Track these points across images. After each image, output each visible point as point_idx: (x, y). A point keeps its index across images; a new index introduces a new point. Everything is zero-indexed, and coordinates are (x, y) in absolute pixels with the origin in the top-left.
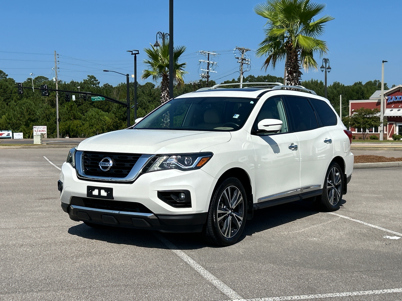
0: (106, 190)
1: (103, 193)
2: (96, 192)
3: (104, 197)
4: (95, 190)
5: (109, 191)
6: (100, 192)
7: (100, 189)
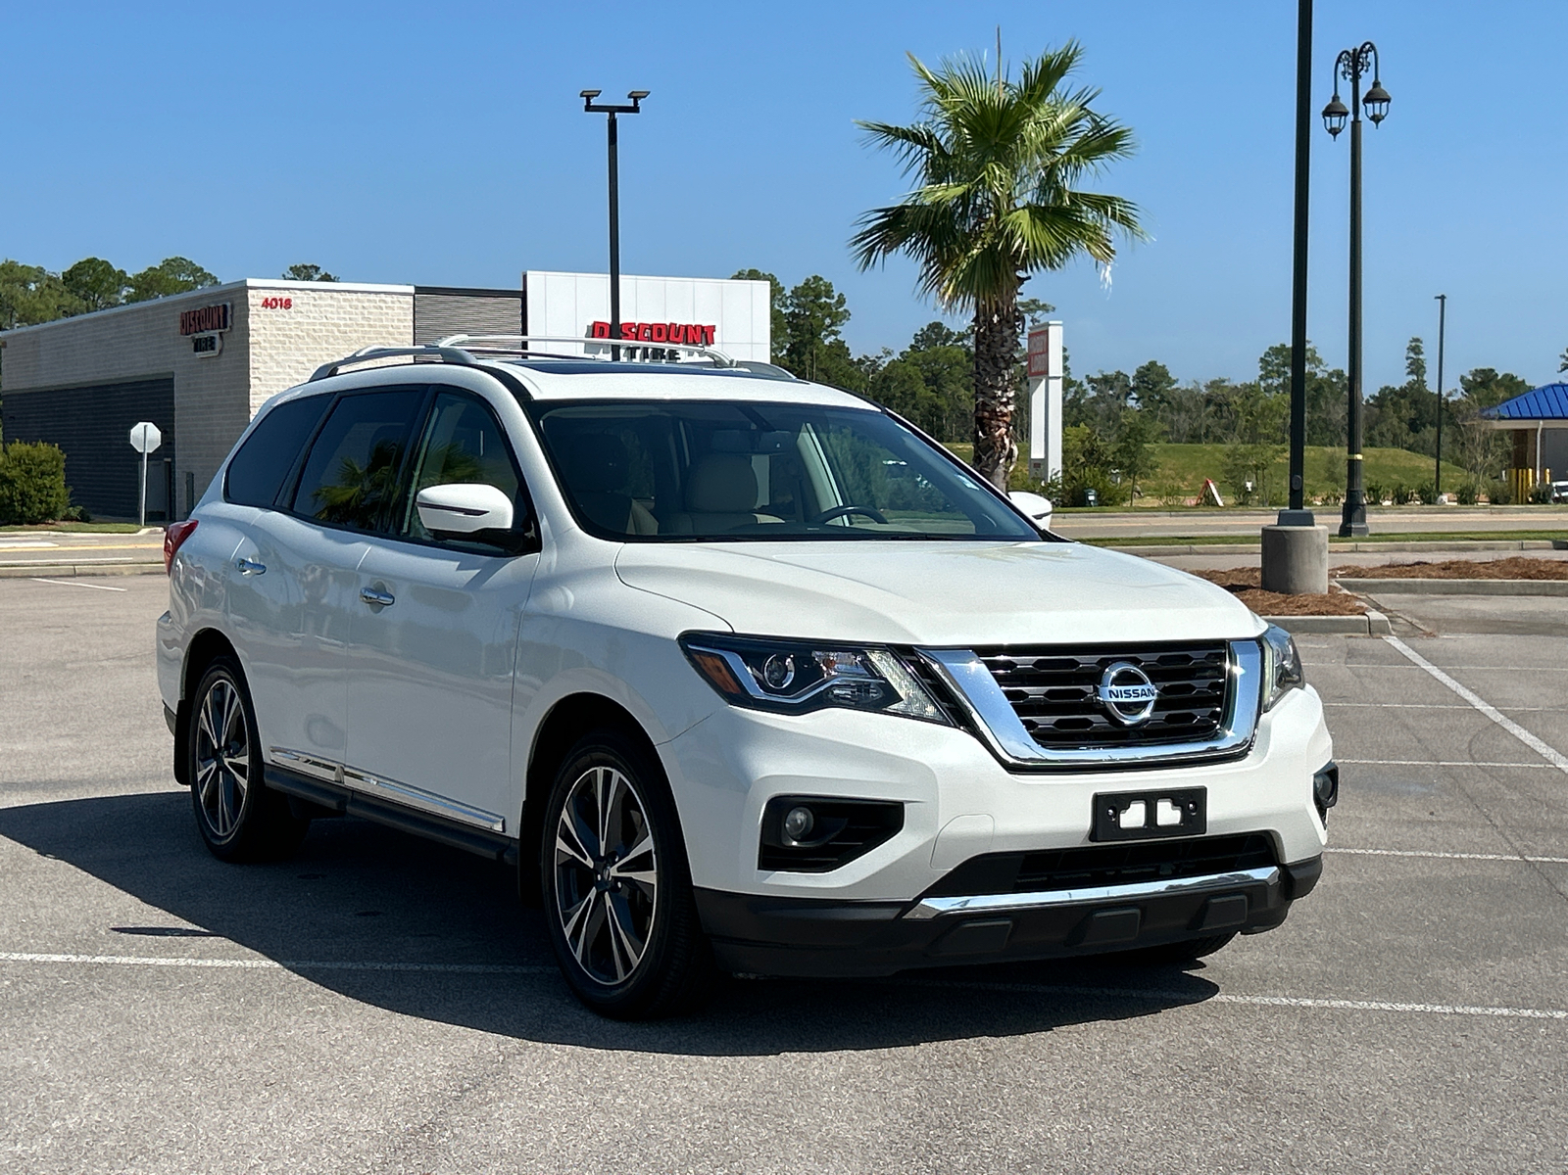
0: (1177, 797)
1: (1168, 814)
2: (1133, 817)
3: (1170, 829)
4: (1132, 806)
5: (1192, 801)
6: (1151, 814)
7: (1150, 799)
